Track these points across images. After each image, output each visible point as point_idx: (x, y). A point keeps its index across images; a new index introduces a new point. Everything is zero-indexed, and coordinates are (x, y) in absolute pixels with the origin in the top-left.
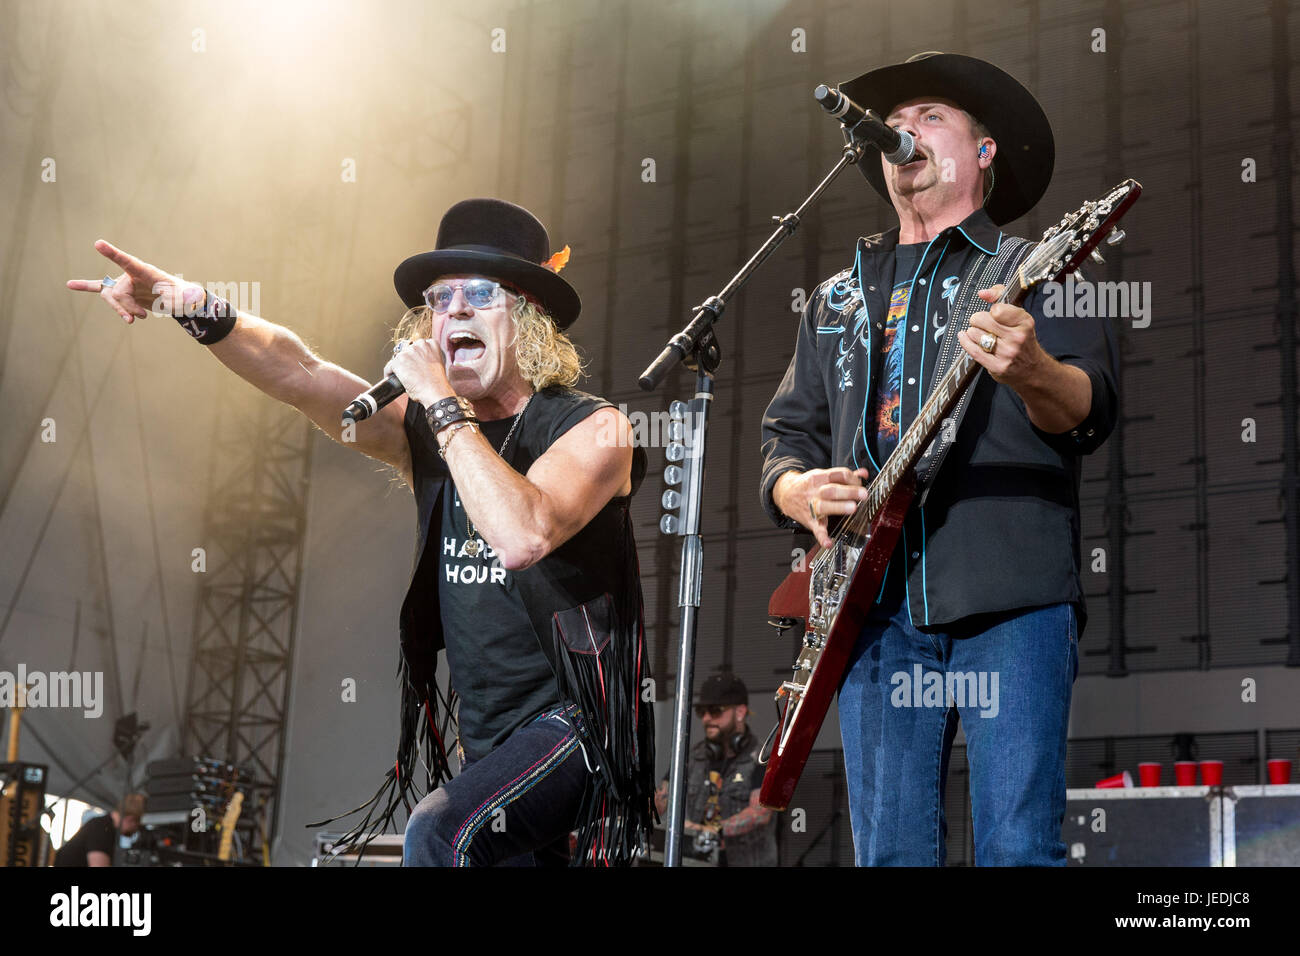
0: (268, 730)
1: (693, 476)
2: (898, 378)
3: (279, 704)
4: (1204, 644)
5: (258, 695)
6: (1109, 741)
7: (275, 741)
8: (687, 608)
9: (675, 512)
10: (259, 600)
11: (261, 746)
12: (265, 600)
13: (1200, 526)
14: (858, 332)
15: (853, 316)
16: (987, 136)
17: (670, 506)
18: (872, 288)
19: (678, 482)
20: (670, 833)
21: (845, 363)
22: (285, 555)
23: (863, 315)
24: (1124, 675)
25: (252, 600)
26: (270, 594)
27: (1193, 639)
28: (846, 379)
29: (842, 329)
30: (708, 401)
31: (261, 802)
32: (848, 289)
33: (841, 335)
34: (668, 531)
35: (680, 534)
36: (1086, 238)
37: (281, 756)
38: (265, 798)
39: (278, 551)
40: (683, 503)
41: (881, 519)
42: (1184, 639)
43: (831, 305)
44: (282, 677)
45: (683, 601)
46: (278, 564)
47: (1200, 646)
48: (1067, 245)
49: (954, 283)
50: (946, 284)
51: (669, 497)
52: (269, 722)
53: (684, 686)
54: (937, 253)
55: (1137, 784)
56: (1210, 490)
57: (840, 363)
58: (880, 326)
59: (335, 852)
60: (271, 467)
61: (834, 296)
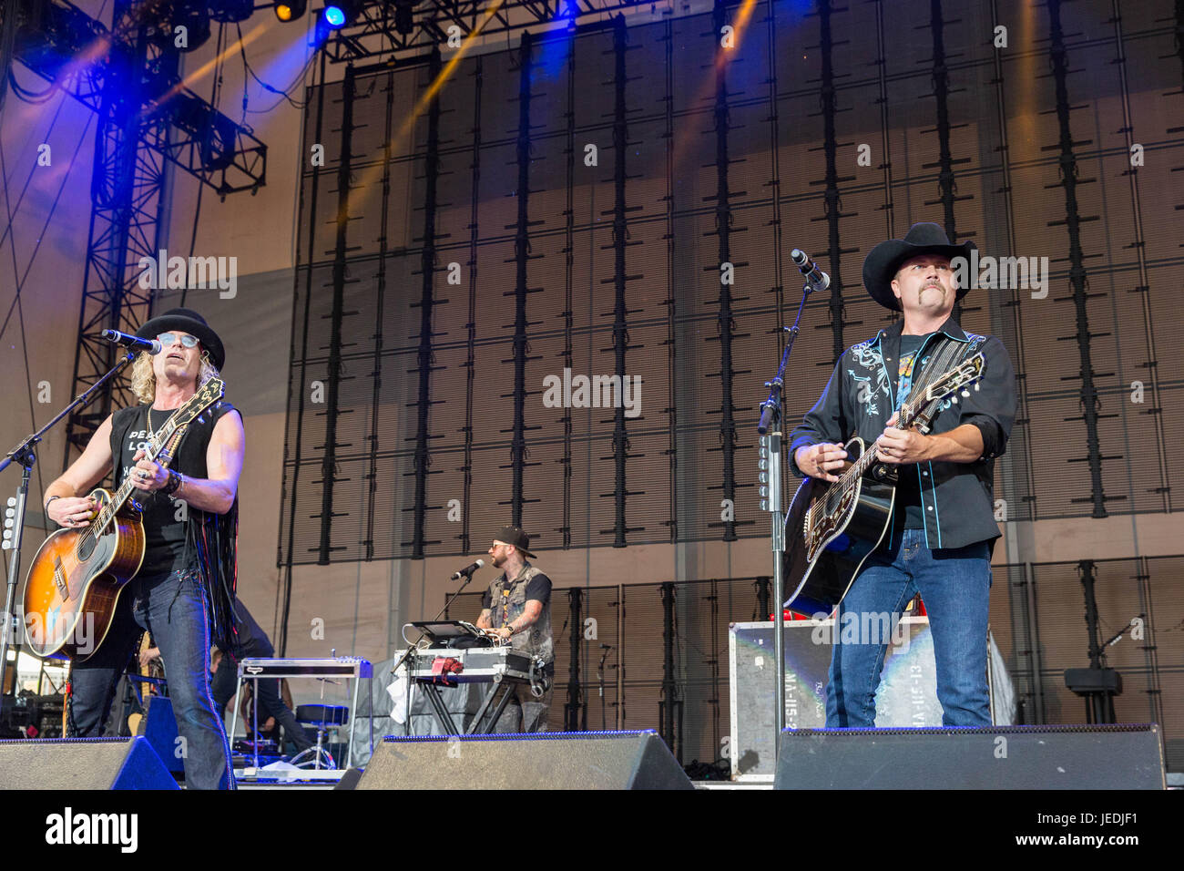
14: (880, 382)
15: (876, 372)
21: (872, 400)
23: (883, 372)
28: (873, 409)
29: (869, 378)
32: (871, 354)
43: (861, 363)
57: (868, 398)
59: (255, 672)
60: (116, 394)
61: (863, 356)
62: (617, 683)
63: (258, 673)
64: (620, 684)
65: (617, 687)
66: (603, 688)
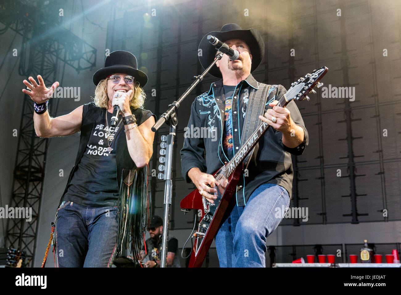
0: (31, 239)
1: (168, 161)
2: (231, 129)
3: (35, 231)
4: (324, 216)
5: (28, 228)
6: (294, 246)
7: (33, 242)
8: (167, 204)
9: (163, 172)
10: (30, 198)
11: (28, 244)
12: (31, 198)
13: (322, 178)
14: (216, 113)
15: (213, 108)
17: (161, 170)
18: (218, 99)
19: (164, 162)
21: (212, 123)
22: (38, 184)
23: (217, 108)
24: (299, 225)
25: (28, 198)
26: (33, 197)
27: (321, 214)
28: (213, 128)
29: (209, 112)
30: (174, 135)
31: (28, 261)
32: (209, 99)
33: (209, 114)
34: (160, 178)
35: (164, 179)
36: (310, 85)
37: (35, 247)
38: (30, 260)
39: (36, 183)
40: (165, 169)
41: (232, 177)
42: (318, 214)
43: (204, 105)
44: (36, 222)
45: (165, 202)
46: (35, 187)
47: (323, 216)
48: (302, 87)
49: (247, 98)
50: (244, 98)
51: (161, 167)
52: (31, 236)
53: (166, 231)
54: (238, 89)
55: (306, 262)
56: (325, 167)
57: (210, 123)
58: (223, 112)
60: (34, 157)
61: (204, 101)
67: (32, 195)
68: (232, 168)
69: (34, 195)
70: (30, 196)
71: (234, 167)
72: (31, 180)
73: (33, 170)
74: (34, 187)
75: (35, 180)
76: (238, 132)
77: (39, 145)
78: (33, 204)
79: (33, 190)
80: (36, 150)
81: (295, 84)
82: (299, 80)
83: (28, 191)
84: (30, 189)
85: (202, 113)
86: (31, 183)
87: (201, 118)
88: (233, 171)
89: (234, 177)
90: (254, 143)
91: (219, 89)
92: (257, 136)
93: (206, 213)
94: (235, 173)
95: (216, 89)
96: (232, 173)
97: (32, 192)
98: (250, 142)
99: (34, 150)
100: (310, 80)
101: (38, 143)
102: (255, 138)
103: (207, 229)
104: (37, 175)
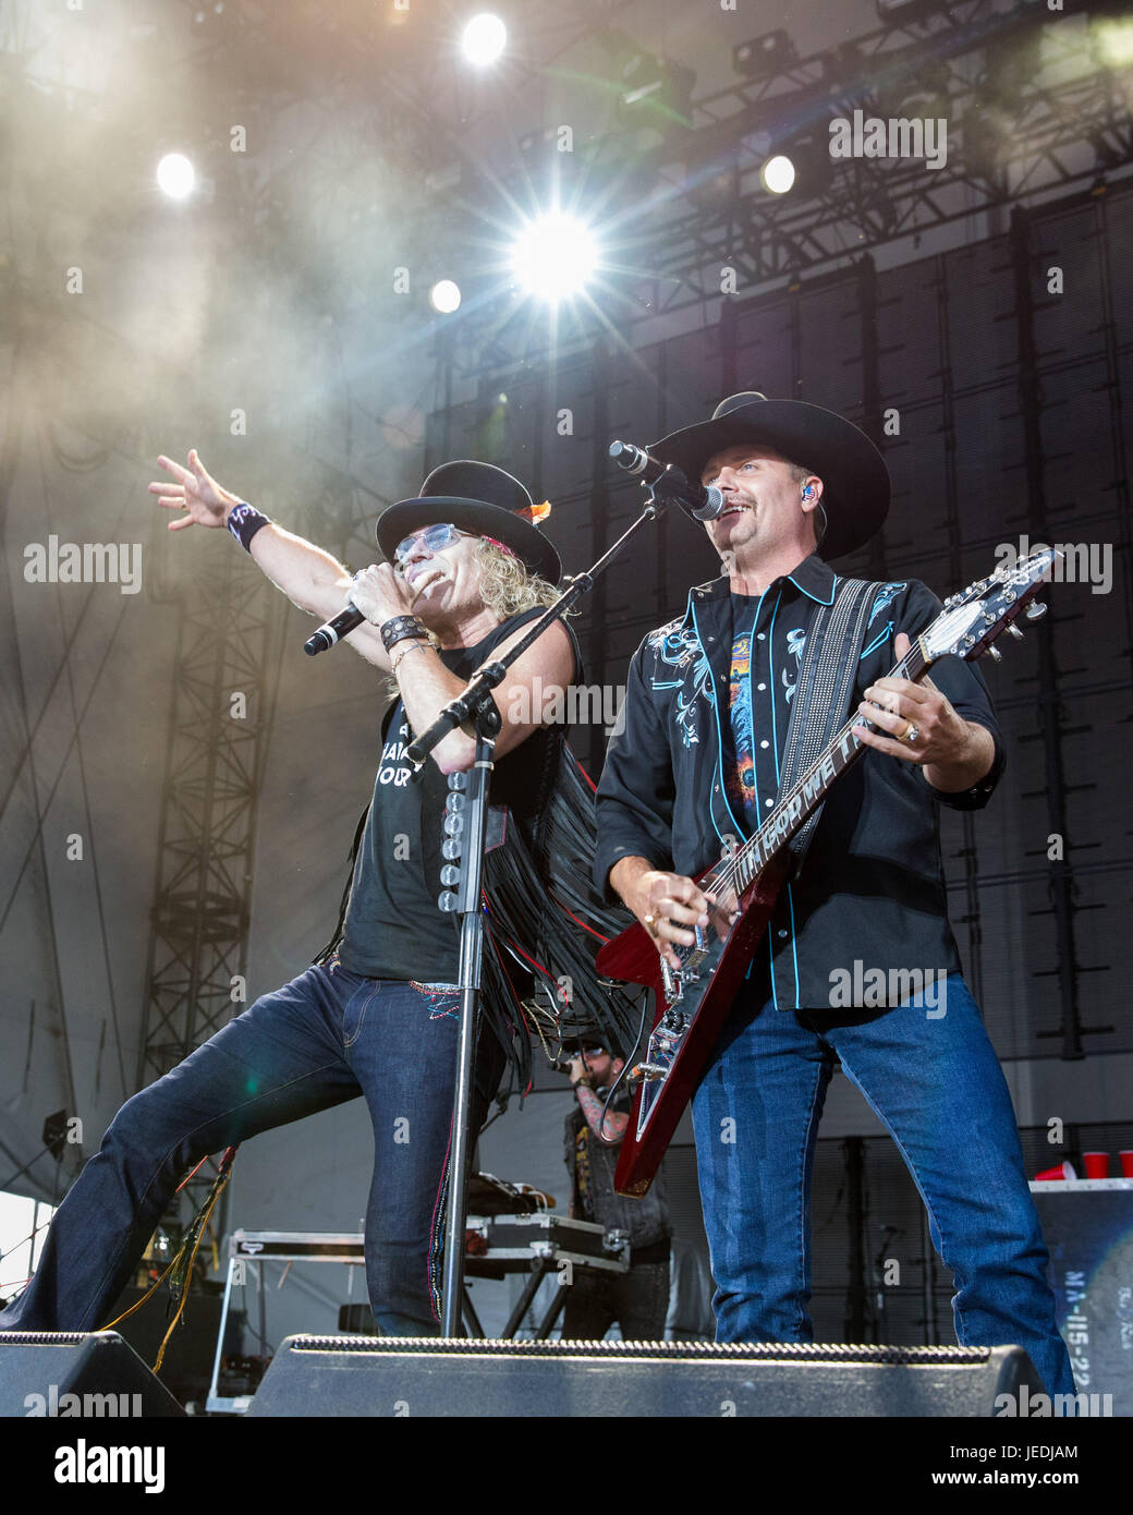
1: (472, 850)
2: (748, 738)
6: (1073, 1129)
9: (454, 889)
10: (205, 996)
12: (210, 996)
14: (700, 684)
15: (692, 669)
16: (811, 475)
18: (711, 639)
19: (457, 856)
20: (450, 1237)
21: (687, 718)
22: (229, 952)
23: (704, 667)
24: (1082, 1058)
25: (200, 997)
26: (216, 991)
28: (690, 735)
29: (680, 683)
30: (488, 769)
32: (683, 641)
33: (680, 689)
36: (1002, 611)
39: (223, 947)
40: (462, 879)
41: (753, 895)
43: (665, 659)
46: (223, 959)
48: (978, 617)
49: (799, 636)
50: (791, 636)
54: (771, 606)
57: (681, 718)
58: (724, 678)
59: (252, 1251)
60: (214, 865)
61: (668, 648)
62: (924, 1288)
63: (257, 1253)
64: (929, 1289)
65: (924, 1294)
66: (885, 1295)
67: (212, 985)
68: (751, 867)
69: (217, 986)
70: (205, 990)
71: (758, 864)
72: (208, 939)
73: (211, 905)
74: (217, 959)
75: (221, 937)
76: (770, 748)
77: (227, 823)
78: (217, 1016)
79: (215, 969)
80: (220, 840)
81: (956, 603)
82: (968, 590)
83: (199, 973)
84: (206, 968)
85: (657, 686)
86: (208, 948)
87: (655, 703)
88: (756, 877)
89: (758, 895)
90: (820, 789)
91: (716, 605)
92: (833, 769)
93: (670, 1005)
94: (760, 883)
95: (705, 607)
96: (752, 883)
97: (210, 975)
98: (812, 787)
99: (212, 842)
100: (1004, 592)
101: (225, 819)
102: (826, 776)
103: (673, 1054)
104: (223, 919)
